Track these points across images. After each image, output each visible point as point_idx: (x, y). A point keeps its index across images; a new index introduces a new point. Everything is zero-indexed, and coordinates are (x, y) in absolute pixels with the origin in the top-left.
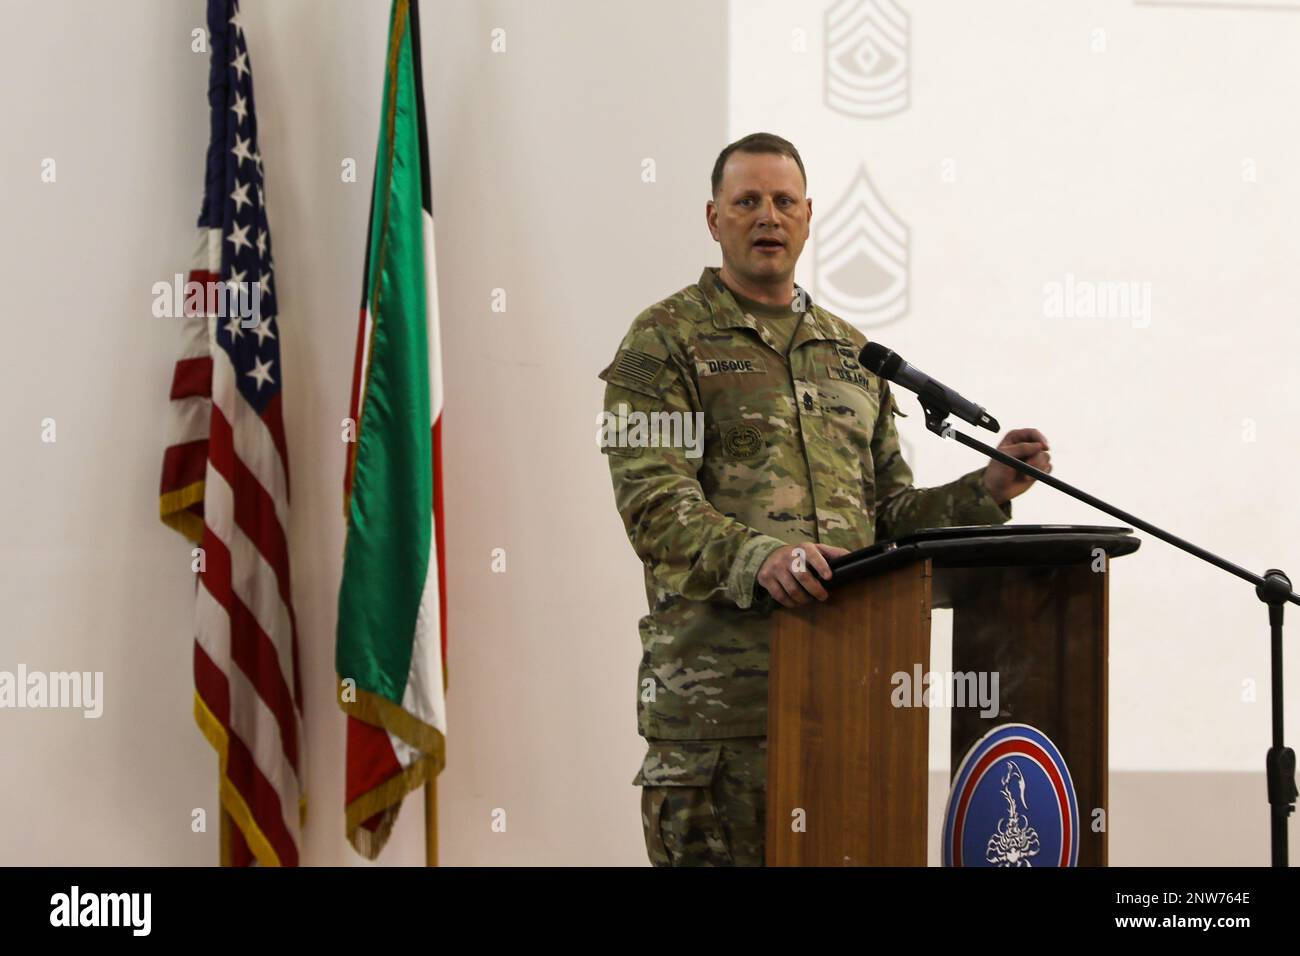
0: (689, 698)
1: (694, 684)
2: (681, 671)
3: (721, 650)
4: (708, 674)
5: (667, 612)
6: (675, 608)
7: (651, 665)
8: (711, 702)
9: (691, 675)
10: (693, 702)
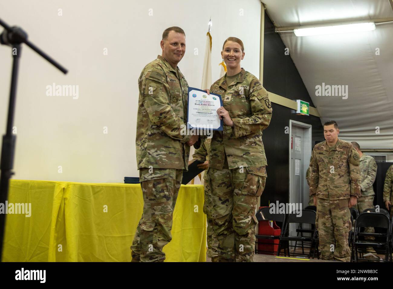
0: (158, 158)
1: (159, 155)
2: (156, 151)
3: (166, 147)
4: (163, 152)
5: (151, 137)
6: (154, 136)
7: (147, 150)
8: (163, 159)
9: (159, 152)
10: (158, 159)
